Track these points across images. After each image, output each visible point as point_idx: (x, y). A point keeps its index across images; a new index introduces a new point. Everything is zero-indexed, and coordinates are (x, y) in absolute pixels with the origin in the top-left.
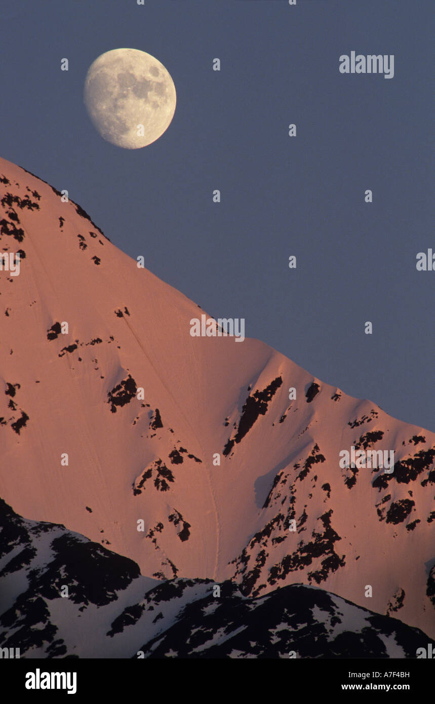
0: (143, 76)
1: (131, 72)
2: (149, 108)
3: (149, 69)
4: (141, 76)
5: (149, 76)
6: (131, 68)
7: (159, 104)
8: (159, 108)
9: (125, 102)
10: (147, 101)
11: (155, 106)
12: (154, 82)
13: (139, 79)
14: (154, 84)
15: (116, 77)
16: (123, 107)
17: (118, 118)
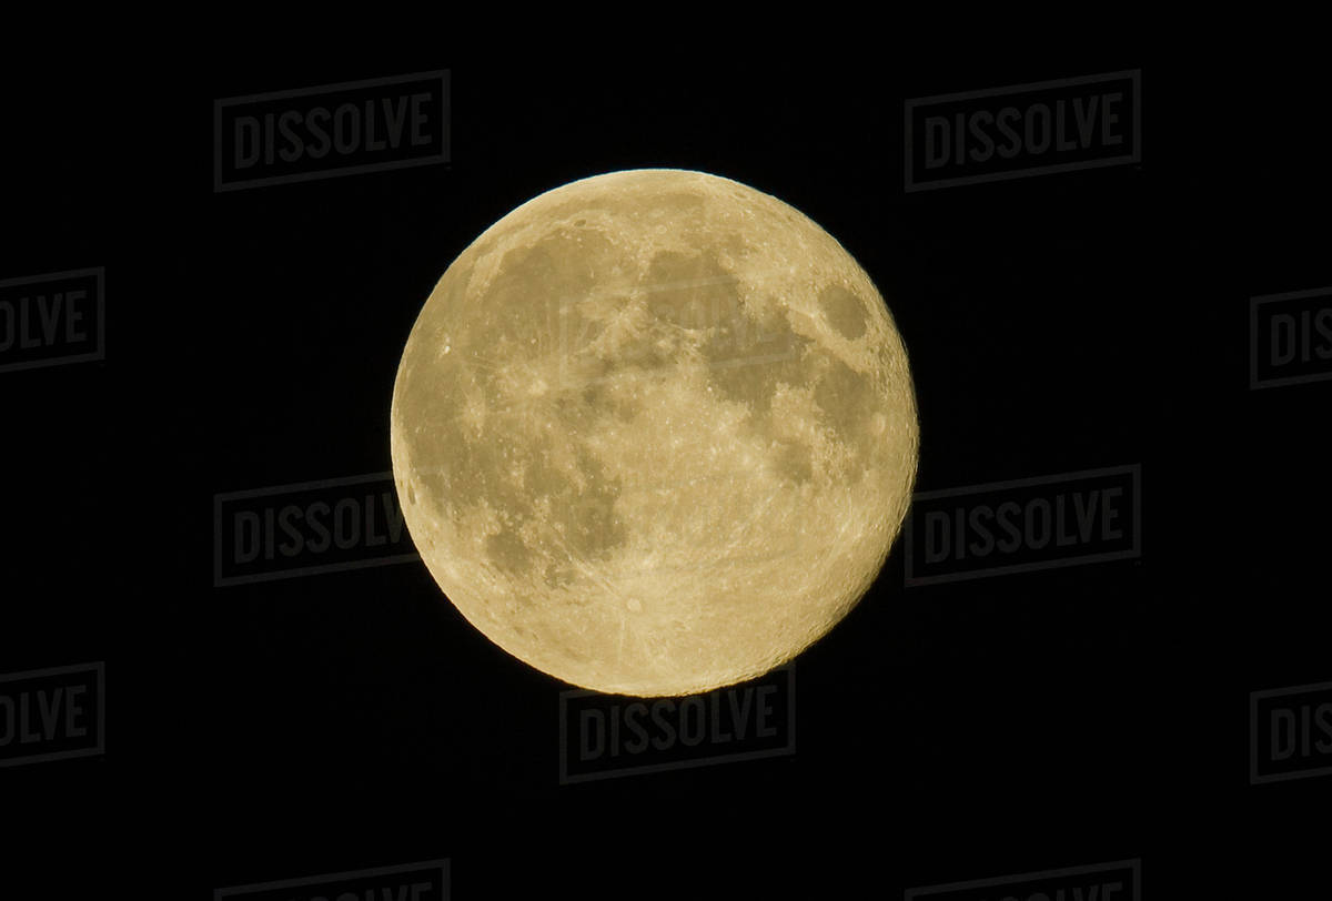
0: (783, 301)
1: (728, 262)
2: (754, 461)
3: (821, 285)
4: (772, 300)
5: (811, 317)
6: (736, 246)
7: (816, 467)
8: (806, 487)
9: (649, 390)
10: (759, 424)
11: (793, 466)
12: (824, 352)
13: (754, 306)
14: (825, 363)
15: (645, 264)
16: (628, 413)
17: (588, 464)
